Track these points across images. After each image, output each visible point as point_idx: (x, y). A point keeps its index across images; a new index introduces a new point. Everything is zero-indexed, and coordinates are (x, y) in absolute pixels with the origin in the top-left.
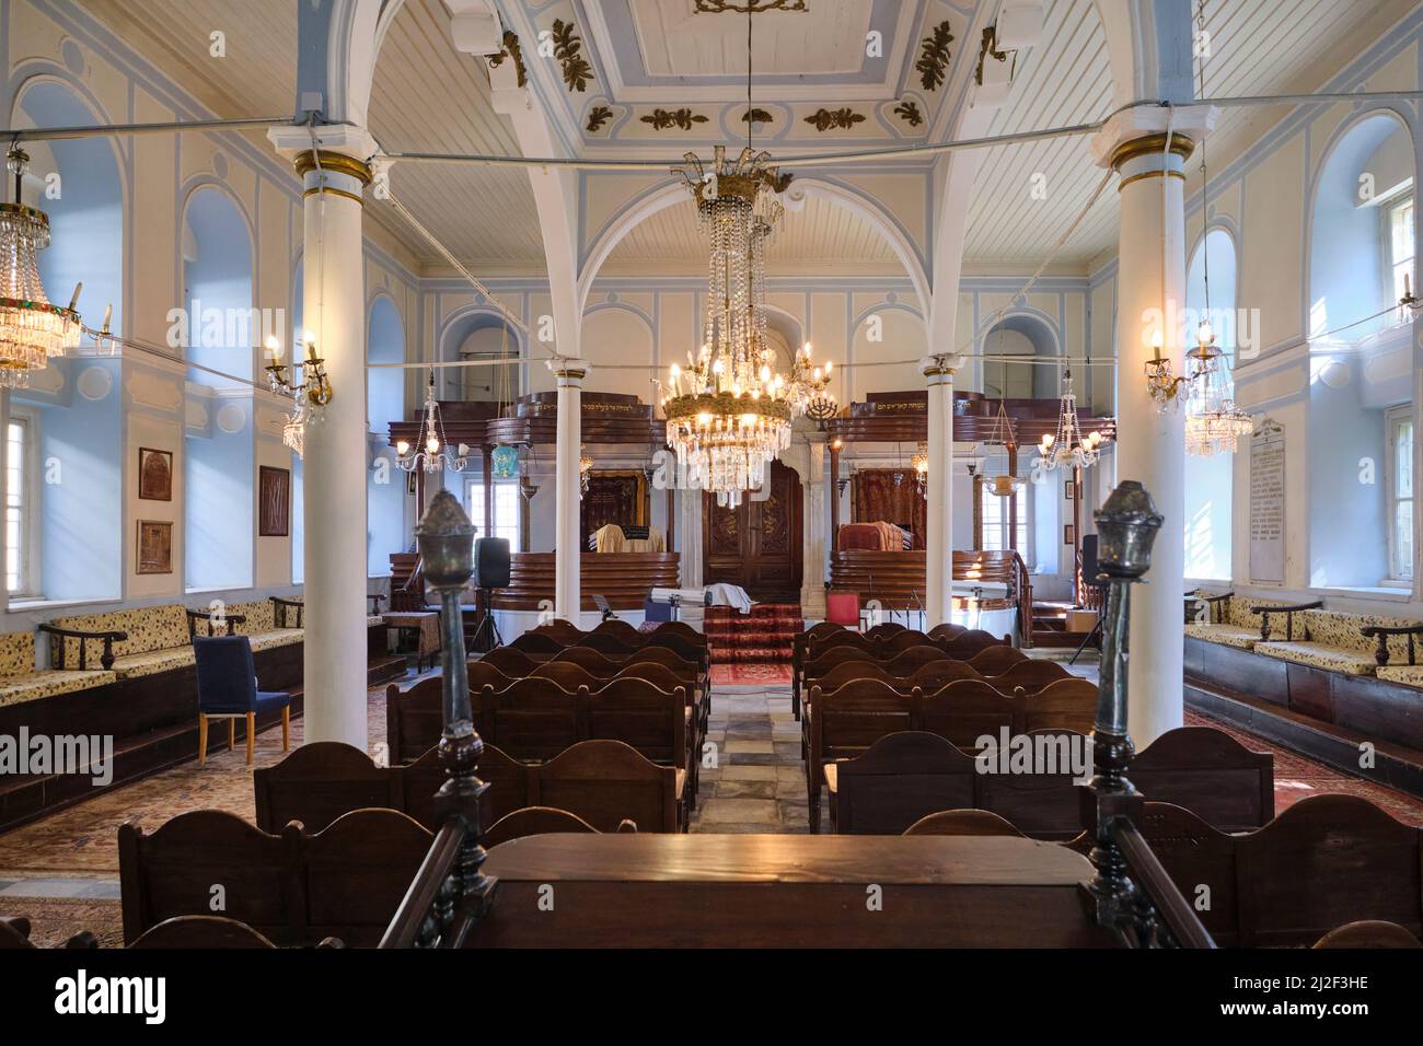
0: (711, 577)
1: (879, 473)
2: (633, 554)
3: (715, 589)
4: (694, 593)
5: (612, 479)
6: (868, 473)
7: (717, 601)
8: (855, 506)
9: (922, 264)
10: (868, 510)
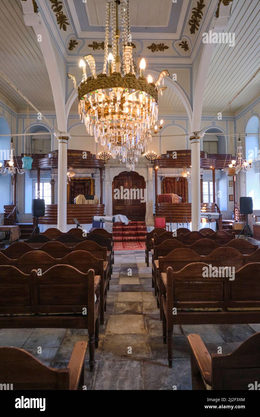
0: (115, 212)
1: (170, 178)
2: (88, 205)
3: (117, 216)
4: (109, 218)
5: (83, 180)
6: (167, 178)
7: (117, 220)
8: (162, 189)
9: (189, 101)
10: (167, 190)
